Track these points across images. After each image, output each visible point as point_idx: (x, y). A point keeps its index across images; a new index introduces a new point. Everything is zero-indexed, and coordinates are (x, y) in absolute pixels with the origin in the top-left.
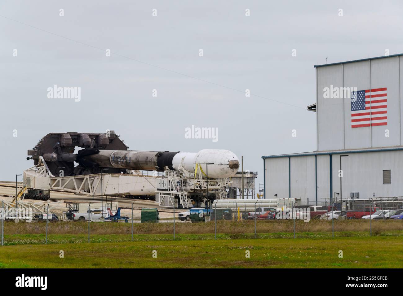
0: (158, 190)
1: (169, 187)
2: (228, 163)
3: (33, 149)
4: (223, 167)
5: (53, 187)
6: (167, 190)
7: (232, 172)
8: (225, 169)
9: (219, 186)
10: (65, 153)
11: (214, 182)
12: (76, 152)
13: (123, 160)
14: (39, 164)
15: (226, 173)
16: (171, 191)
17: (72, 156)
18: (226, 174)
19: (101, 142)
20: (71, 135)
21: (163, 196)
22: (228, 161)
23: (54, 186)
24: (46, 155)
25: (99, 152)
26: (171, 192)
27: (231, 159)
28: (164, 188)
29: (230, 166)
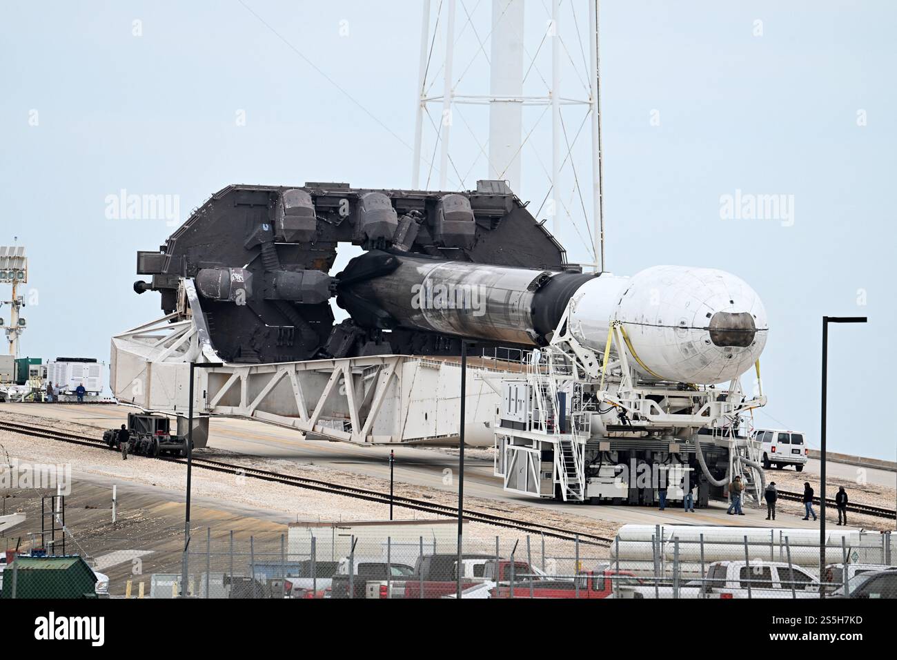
0: (504, 424)
1: (528, 412)
2: (707, 322)
3: (162, 248)
4: (687, 341)
5: (218, 404)
6: (523, 427)
7: (726, 361)
8: (697, 346)
9: (707, 414)
10: (293, 270)
11: (688, 398)
14: (180, 309)
15: (704, 362)
16: (533, 430)
17: (314, 283)
18: (707, 369)
19: (442, 229)
20: (314, 198)
21: (513, 450)
22: (708, 315)
23: (223, 402)
24: (205, 273)
25: (397, 265)
26: (533, 435)
27: (721, 306)
28: (516, 419)
29: (713, 334)
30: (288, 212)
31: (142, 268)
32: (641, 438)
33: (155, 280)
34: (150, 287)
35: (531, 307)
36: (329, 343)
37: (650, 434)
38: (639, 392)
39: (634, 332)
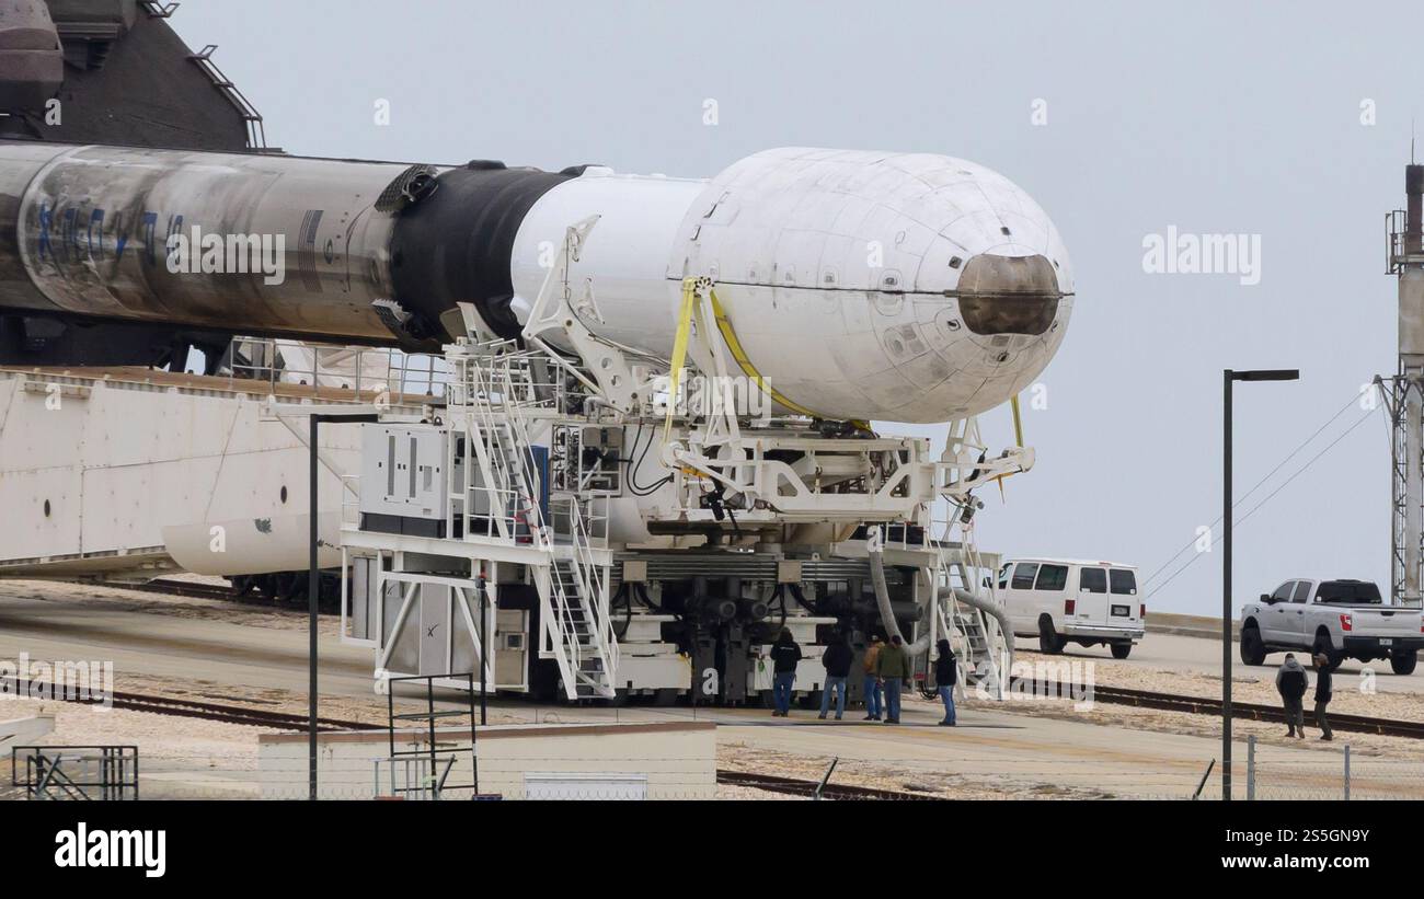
0: (371, 522)
1: (452, 495)
2: (952, 279)
4: (903, 321)
6: (437, 529)
7: (991, 368)
8: (927, 334)
9: (903, 490)
11: (856, 454)
13: (123, 237)
15: (941, 372)
16: (469, 537)
18: (943, 387)
21: (403, 585)
22: (954, 263)
26: (472, 547)
27: (983, 241)
28: (413, 511)
29: (967, 303)
32: (693, 551)
35: (390, 246)
37: (712, 541)
38: (751, 442)
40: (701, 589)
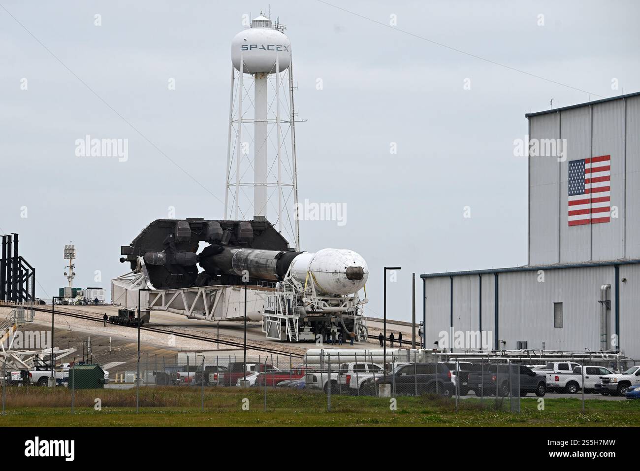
0: (266, 312)
1: (276, 307)
2: (345, 271)
3: (131, 245)
4: (338, 278)
5: (153, 305)
6: (273, 313)
7: (353, 286)
8: (341, 280)
9: (345, 306)
10: (182, 252)
11: (338, 300)
12: (200, 250)
13: (244, 264)
14: (138, 269)
15: (344, 286)
16: (278, 314)
17: (190, 257)
18: (345, 289)
19: (240, 235)
20: (190, 224)
21: (270, 322)
22: (346, 268)
23: (155, 305)
24: (148, 254)
25: (223, 250)
26: (278, 316)
27: (350, 264)
28: (270, 310)
29: (347, 275)
30: (180, 230)
31: (123, 253)
32: (320, 316)
33: (128, 257)
34: (126, 260)
35: (276, 264)
36: (196, 281)
37: (323, 315)
38: (319, 298)
39: (317, 275)
40: (317, 323)
